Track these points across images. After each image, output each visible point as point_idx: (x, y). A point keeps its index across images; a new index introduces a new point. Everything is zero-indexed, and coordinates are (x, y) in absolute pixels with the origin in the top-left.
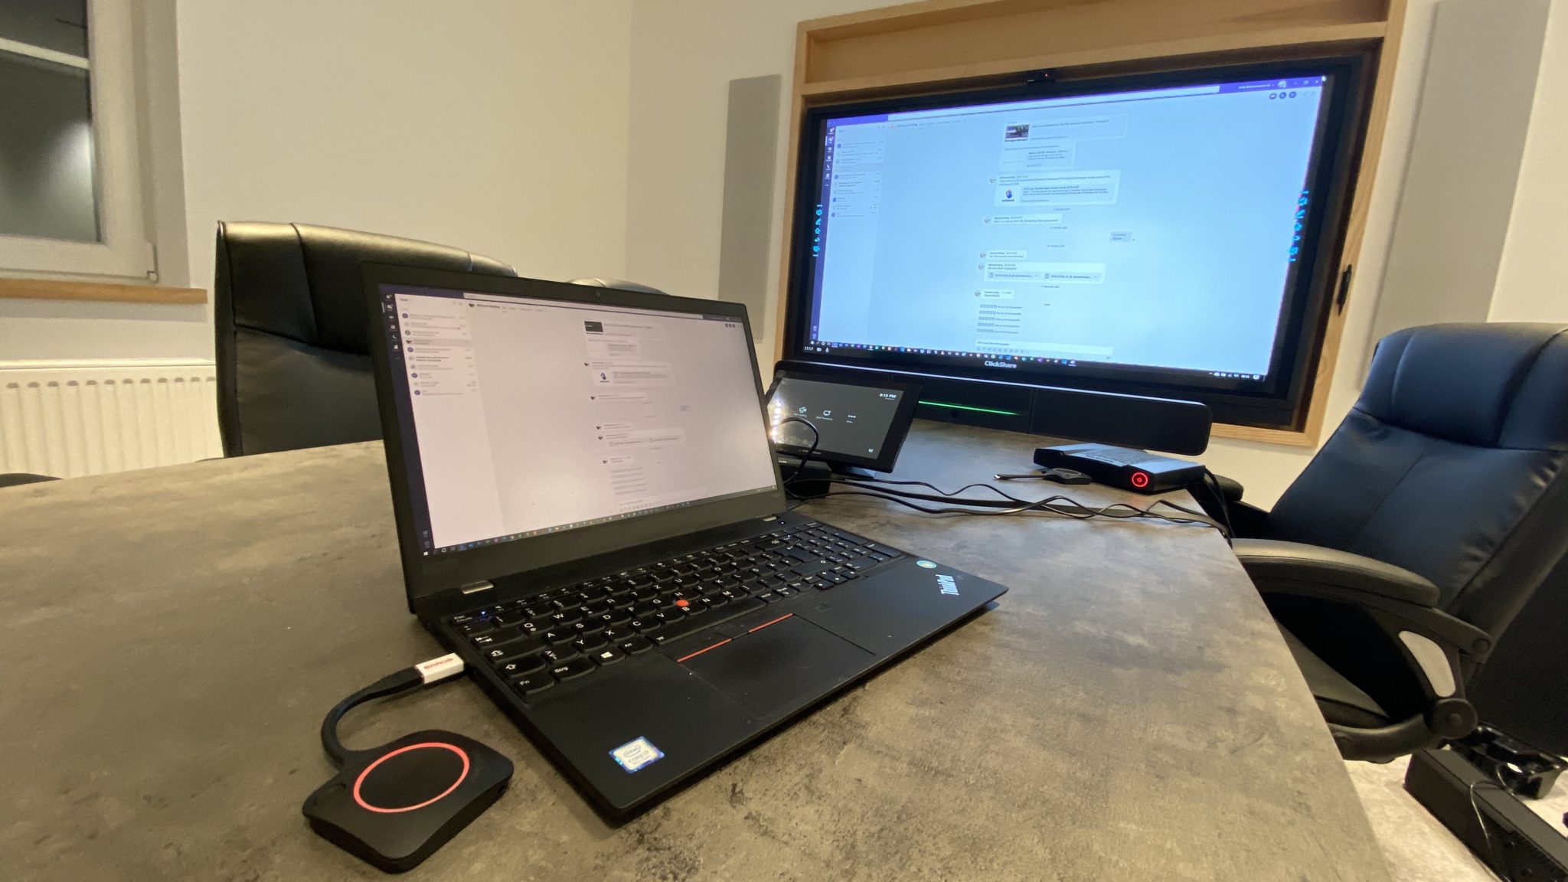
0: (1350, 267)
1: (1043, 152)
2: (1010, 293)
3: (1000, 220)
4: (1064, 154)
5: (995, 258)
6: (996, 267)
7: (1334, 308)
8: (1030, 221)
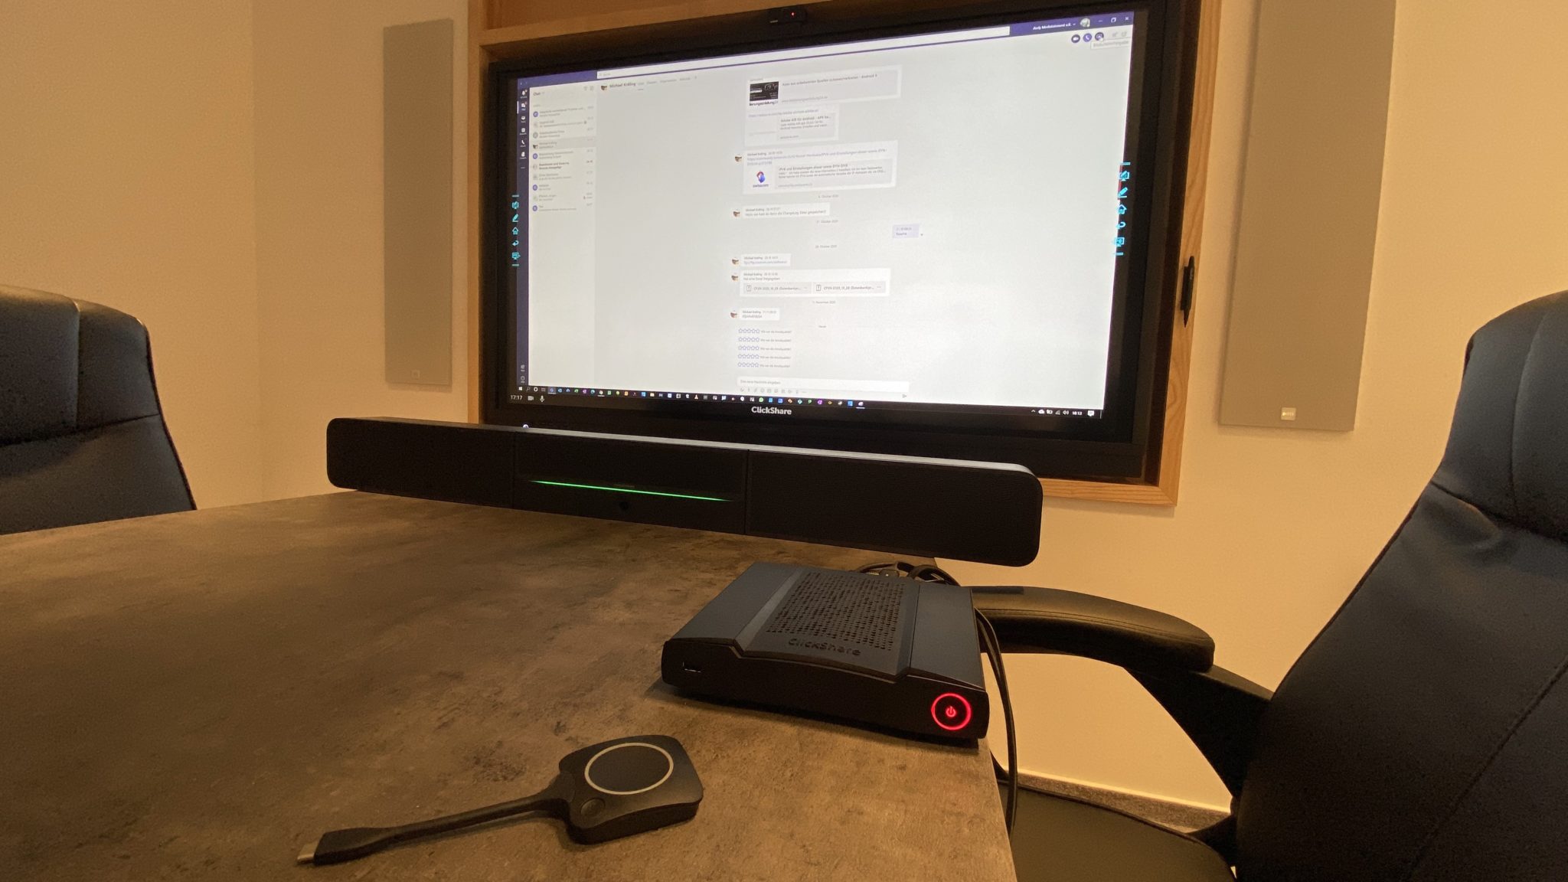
0: (1192, 260)
1: (799, 119)
2: (775, 312)
3: (753, 213)
4: (825, 121)
5: (751, 265)
6: (753, 277)
7: (1178, 315)
8: (791, 214)
